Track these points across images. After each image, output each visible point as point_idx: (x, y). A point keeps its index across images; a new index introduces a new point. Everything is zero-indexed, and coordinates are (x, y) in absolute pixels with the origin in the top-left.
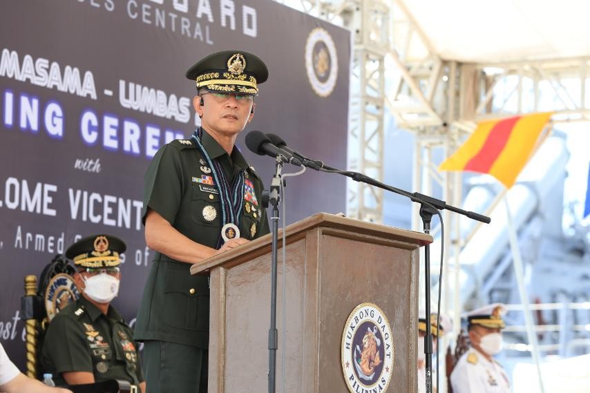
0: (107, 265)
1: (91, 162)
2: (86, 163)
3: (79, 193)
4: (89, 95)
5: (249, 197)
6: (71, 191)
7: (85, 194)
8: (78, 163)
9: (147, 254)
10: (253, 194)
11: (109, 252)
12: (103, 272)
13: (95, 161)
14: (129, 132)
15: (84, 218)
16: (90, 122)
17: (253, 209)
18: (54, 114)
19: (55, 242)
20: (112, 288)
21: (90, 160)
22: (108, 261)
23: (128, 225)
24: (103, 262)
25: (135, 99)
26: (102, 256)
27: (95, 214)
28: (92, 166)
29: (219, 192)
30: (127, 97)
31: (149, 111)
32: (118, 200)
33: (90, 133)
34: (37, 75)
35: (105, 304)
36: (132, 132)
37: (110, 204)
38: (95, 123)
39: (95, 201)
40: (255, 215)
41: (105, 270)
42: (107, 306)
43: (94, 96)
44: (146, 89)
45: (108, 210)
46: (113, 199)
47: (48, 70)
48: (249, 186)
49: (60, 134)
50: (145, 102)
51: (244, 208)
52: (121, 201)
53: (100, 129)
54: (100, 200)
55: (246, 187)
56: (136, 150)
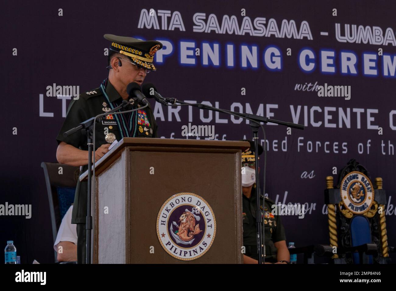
0: (248, 161)
1: (310, 85)
2: (305, 86)
3: (299, 107)
4: (305, 38)
5: (143, 122)
6: (292, 107)
7: (306, 108)
8: (297, 87)
9: (369, 145)
10: (146, 119)
11: (250, 152)
12: (246, 165)
13: (313, 83)
14: (346, 59)
15: (306, 124)
16: (307, 56)
17: (145, 129)
18: (273, 55)
19: (279, 144)
20: (252, 177)
21: (308, 84)
22: (249, 158)
23: (348, 126)
24: (246, 159)
25: (351, 36)
26: (245, 155)
27: (316, 121)
28: (311, 87)
29: (117, 123)
30: (343, 34)
31: (365, 42)
32: (337, 110)
33: (307, 64)
34: (255, 29)
35: (248, 188)
36: (349, 59)
37: (330, 113)
38: (312, 56)
39: (316, 112)
40: (147, 133)
41: (247, 164)
42: (251, 189)
43: (310, 37)
44: (361, 27)
45: (327, 117)
46: (334, 109)
47: (266, 25)
48: (142, 114)
49: (279, 68)
50: (361, 35)
51: (138, 130)
52: (341, 110)
53: (318, 61)
54: (320, 110)
55: (139, 115)
56: (353, 71)
